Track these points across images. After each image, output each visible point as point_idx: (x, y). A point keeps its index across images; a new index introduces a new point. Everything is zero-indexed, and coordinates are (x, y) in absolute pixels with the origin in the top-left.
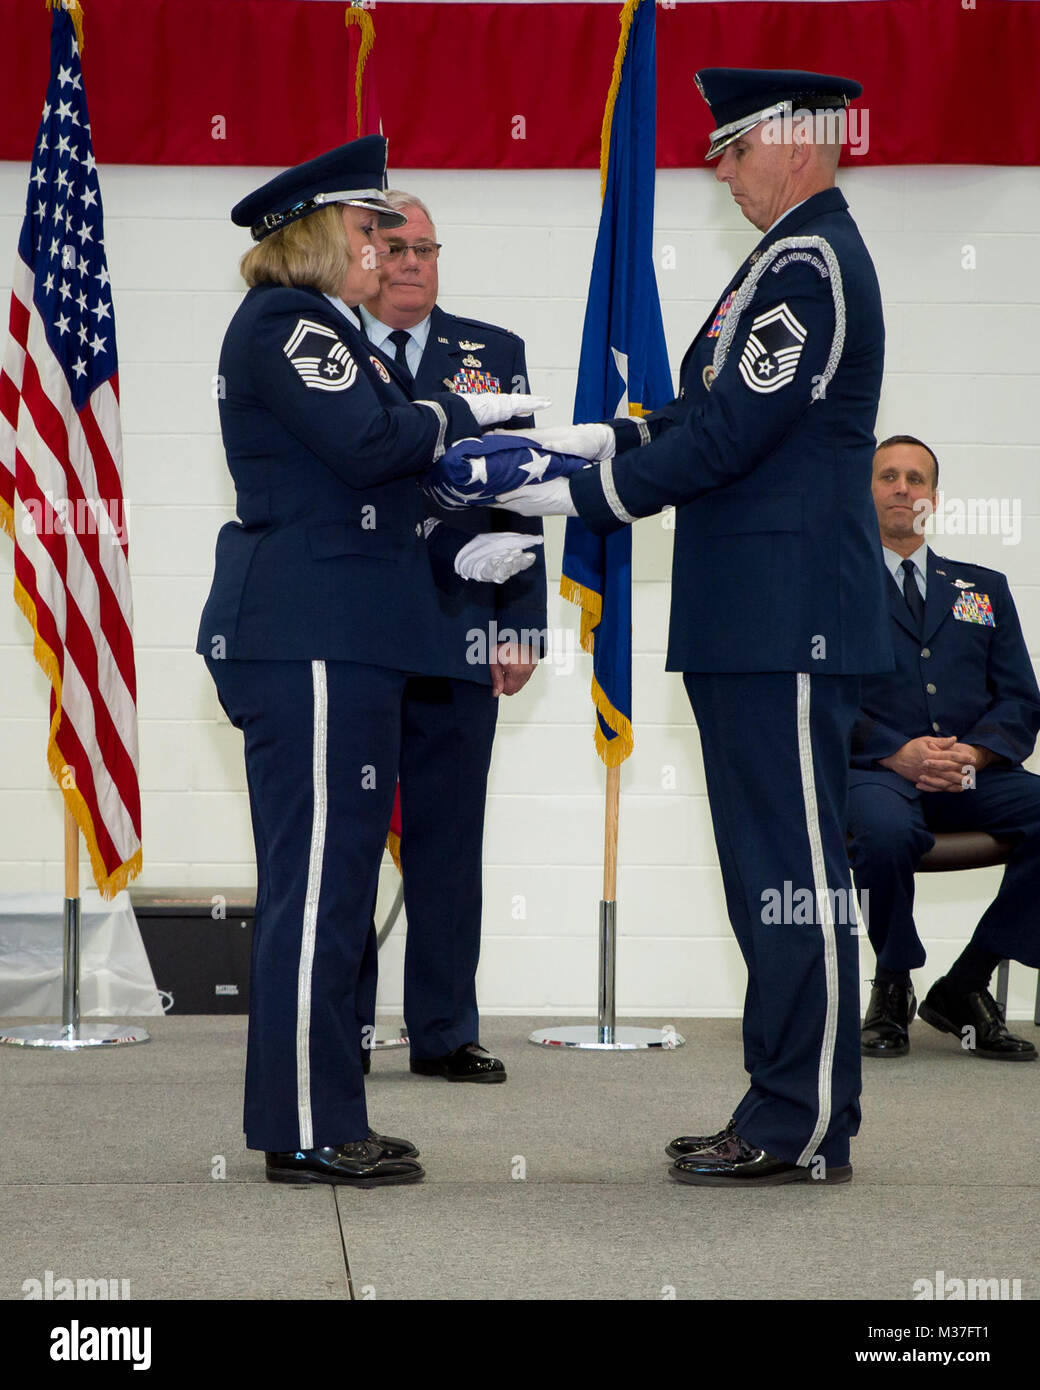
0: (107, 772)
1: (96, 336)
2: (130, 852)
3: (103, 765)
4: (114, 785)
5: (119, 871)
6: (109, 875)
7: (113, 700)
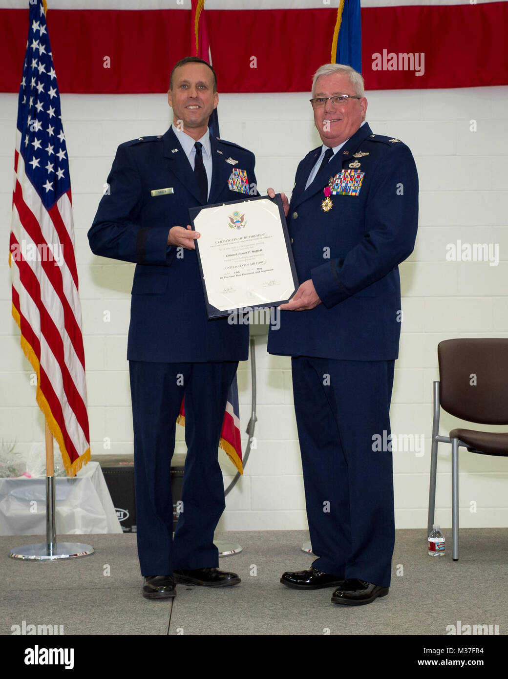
0: (70, 407)
1: (59, 169)
2: (83, 451)
3: (68, 403)
4: (74, 414)
5: (78, 460)
6: (72, 463)
7: (72, 369)
